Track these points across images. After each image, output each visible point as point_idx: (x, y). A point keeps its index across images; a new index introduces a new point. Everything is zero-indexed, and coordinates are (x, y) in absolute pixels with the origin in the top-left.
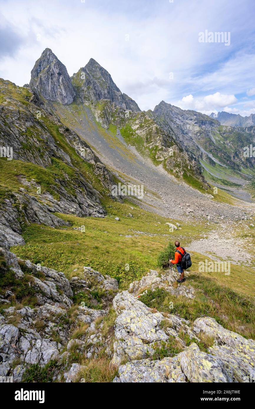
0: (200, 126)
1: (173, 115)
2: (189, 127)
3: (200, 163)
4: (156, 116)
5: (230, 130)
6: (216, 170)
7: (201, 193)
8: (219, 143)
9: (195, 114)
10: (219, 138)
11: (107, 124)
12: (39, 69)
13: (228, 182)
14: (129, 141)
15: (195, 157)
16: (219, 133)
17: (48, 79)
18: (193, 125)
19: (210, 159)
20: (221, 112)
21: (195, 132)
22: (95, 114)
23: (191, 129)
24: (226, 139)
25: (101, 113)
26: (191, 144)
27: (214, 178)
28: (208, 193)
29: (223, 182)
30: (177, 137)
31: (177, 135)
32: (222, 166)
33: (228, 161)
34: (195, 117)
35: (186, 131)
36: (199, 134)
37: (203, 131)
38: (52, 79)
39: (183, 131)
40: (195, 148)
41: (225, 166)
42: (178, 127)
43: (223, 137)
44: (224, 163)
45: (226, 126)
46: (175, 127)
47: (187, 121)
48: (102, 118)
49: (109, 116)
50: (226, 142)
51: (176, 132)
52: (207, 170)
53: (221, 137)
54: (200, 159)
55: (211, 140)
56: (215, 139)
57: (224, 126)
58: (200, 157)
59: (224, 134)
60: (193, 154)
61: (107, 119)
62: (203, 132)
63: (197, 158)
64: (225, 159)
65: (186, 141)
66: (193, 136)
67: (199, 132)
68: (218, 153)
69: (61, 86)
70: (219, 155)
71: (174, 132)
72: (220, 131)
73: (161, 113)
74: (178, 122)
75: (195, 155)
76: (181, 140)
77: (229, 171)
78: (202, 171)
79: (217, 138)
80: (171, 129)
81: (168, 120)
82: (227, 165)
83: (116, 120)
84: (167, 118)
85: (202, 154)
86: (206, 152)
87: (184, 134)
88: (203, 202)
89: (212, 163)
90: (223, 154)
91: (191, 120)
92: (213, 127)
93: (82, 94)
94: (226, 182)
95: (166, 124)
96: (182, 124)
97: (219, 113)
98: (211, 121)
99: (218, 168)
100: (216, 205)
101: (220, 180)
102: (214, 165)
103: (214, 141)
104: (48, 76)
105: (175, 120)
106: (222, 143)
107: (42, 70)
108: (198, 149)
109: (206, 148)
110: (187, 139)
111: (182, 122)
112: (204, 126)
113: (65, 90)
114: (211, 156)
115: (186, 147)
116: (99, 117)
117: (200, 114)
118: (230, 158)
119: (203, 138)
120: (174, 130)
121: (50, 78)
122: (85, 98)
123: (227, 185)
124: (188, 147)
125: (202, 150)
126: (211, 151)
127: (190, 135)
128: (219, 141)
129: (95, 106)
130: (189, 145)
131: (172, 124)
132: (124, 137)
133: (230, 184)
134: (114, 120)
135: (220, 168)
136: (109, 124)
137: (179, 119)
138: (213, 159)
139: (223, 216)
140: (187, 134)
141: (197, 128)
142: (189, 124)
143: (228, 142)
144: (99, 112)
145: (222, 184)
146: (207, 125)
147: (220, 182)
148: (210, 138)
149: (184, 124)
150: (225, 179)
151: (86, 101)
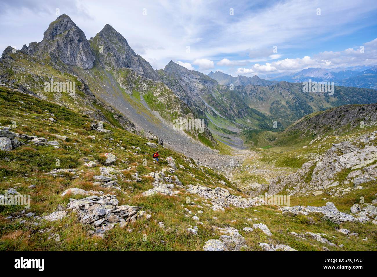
0: (203, 84)
1: (182, 74)
2: (195, 85)
3: (206, 116)
4: (167, 75)
5: (226, 88)
6: (219, 121)
7: (211, 149)
8: (218, 98)
9: (199, 74)
10: (218, 94)
11: (131, 90)
12: (55, 33)
13: (228, 131)
14: (153, 107)
15: (202, 111)
16: (218, 90)
17: (66, 45)
18: (198, 84)
19: (213, 112)
20: (217, 71)
21: (200, 89)
22: (118, 80)
23: (197, 87)
24: (223, 95)
25: (124, 80)
26: (197, 99)
27: (218, 128)
28: (216, 148)
29: (224, 131)
30: (187, 94)
31: (186, 92)
32: (222, 118)
33: (226, 113)
34: (199, 76)
35: (193, 88)
36: (203, 91)
37: (206, 88)
38: (71, 44)
39: (191, 88)
40: (201, 103)
41: (224, 117)
42: (186, 84)
43: (221, 94)
44: (224, 115)
45: (222, 86)
46: (184, 84)
47: (193, 79)
48: (126, 85)
49: (132, 83)
50: (223, 98)
51: (185, 89)
52: (212, 122)
53: (219, 94)
54: (206, 112)
55: (212, 97)
56: (215, 95)
57: (221, 85)
58: (205, 110)
59: (221, 91)
60: (200, 108)
61: (131, 85)
62: (206, 90)
63: (203, 112)
64: (224, 112)
65: (194, 97)
66: (199, 92)
67: (203, 89)
68: (218, 107)
69: (81, 52)
70: (219, 109)
71: (183, 89)
72: (218, 89)
73: (171, 72)
74: (186, 80)
75: (201, 109)
76: (190, 96)
77: (227, 122)
78: (208, 122)
79: (217, 95)
80: (181, 87)
81: (177, 79)
82: (226, 116)
83: (138, 87)
84: (177, 77)
85: (207, 107)
86: (210, 106)
87: (191, 90)
88: (214, 157)
89: (215, 115)
90: (222, 108)
91: (196, 79)
92: (213, 86)
93: (102, 59)
94: (226, 131)
95: (176, 83)
96: (189, 81)
97: (216, 72)
98: (211, 81)
99: (219, 119)
100: (222, 157)
101: (222, 129)
102: (216, 117)
103: (215, 97)
104: (66, 42)
105: (183, 78)
106: (221, 99)
107: (58, 34)
108: (204, 104)
109: (209, 103)
110: (194, 95)
111: (189, 80)
112: (206, 85)
113: (86, 56)
114: (213, 109)
115: (194, 101)
116: (122, 83)
117: (202, 74)
118: (227, 111)
119: (206, 94)
120: (183, 87)
121: (70, 43)
122: (106, 63)
123: (227, 133)
124: (195, 102)
125: (207, 104)
126: (213, 105)
127: (196, 91)
128: (218, 97)
129: (118, 73)
130: (196, 100)
131: (181, 82)
132: (148, 103)
133: (229, 132)
134: (137, 87)
135: (221, 119)
136: (132, 90)
137: (187, 78)
138: (215, 112)
139: (226, 166)
140: (194, 91)
141: (201, 86)
142: (195, 83)
143: (225, 98)
144: (123, 79)
145: (224, 132)
146: (208, 84)
147: (222, 131)
148: (212, 95)
149: (191, 82)
150: (225, 128)
151: (107, 67)
